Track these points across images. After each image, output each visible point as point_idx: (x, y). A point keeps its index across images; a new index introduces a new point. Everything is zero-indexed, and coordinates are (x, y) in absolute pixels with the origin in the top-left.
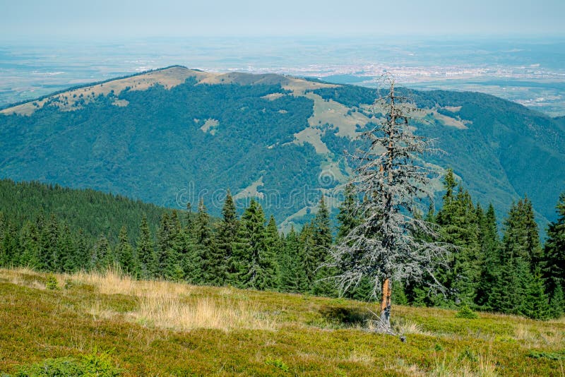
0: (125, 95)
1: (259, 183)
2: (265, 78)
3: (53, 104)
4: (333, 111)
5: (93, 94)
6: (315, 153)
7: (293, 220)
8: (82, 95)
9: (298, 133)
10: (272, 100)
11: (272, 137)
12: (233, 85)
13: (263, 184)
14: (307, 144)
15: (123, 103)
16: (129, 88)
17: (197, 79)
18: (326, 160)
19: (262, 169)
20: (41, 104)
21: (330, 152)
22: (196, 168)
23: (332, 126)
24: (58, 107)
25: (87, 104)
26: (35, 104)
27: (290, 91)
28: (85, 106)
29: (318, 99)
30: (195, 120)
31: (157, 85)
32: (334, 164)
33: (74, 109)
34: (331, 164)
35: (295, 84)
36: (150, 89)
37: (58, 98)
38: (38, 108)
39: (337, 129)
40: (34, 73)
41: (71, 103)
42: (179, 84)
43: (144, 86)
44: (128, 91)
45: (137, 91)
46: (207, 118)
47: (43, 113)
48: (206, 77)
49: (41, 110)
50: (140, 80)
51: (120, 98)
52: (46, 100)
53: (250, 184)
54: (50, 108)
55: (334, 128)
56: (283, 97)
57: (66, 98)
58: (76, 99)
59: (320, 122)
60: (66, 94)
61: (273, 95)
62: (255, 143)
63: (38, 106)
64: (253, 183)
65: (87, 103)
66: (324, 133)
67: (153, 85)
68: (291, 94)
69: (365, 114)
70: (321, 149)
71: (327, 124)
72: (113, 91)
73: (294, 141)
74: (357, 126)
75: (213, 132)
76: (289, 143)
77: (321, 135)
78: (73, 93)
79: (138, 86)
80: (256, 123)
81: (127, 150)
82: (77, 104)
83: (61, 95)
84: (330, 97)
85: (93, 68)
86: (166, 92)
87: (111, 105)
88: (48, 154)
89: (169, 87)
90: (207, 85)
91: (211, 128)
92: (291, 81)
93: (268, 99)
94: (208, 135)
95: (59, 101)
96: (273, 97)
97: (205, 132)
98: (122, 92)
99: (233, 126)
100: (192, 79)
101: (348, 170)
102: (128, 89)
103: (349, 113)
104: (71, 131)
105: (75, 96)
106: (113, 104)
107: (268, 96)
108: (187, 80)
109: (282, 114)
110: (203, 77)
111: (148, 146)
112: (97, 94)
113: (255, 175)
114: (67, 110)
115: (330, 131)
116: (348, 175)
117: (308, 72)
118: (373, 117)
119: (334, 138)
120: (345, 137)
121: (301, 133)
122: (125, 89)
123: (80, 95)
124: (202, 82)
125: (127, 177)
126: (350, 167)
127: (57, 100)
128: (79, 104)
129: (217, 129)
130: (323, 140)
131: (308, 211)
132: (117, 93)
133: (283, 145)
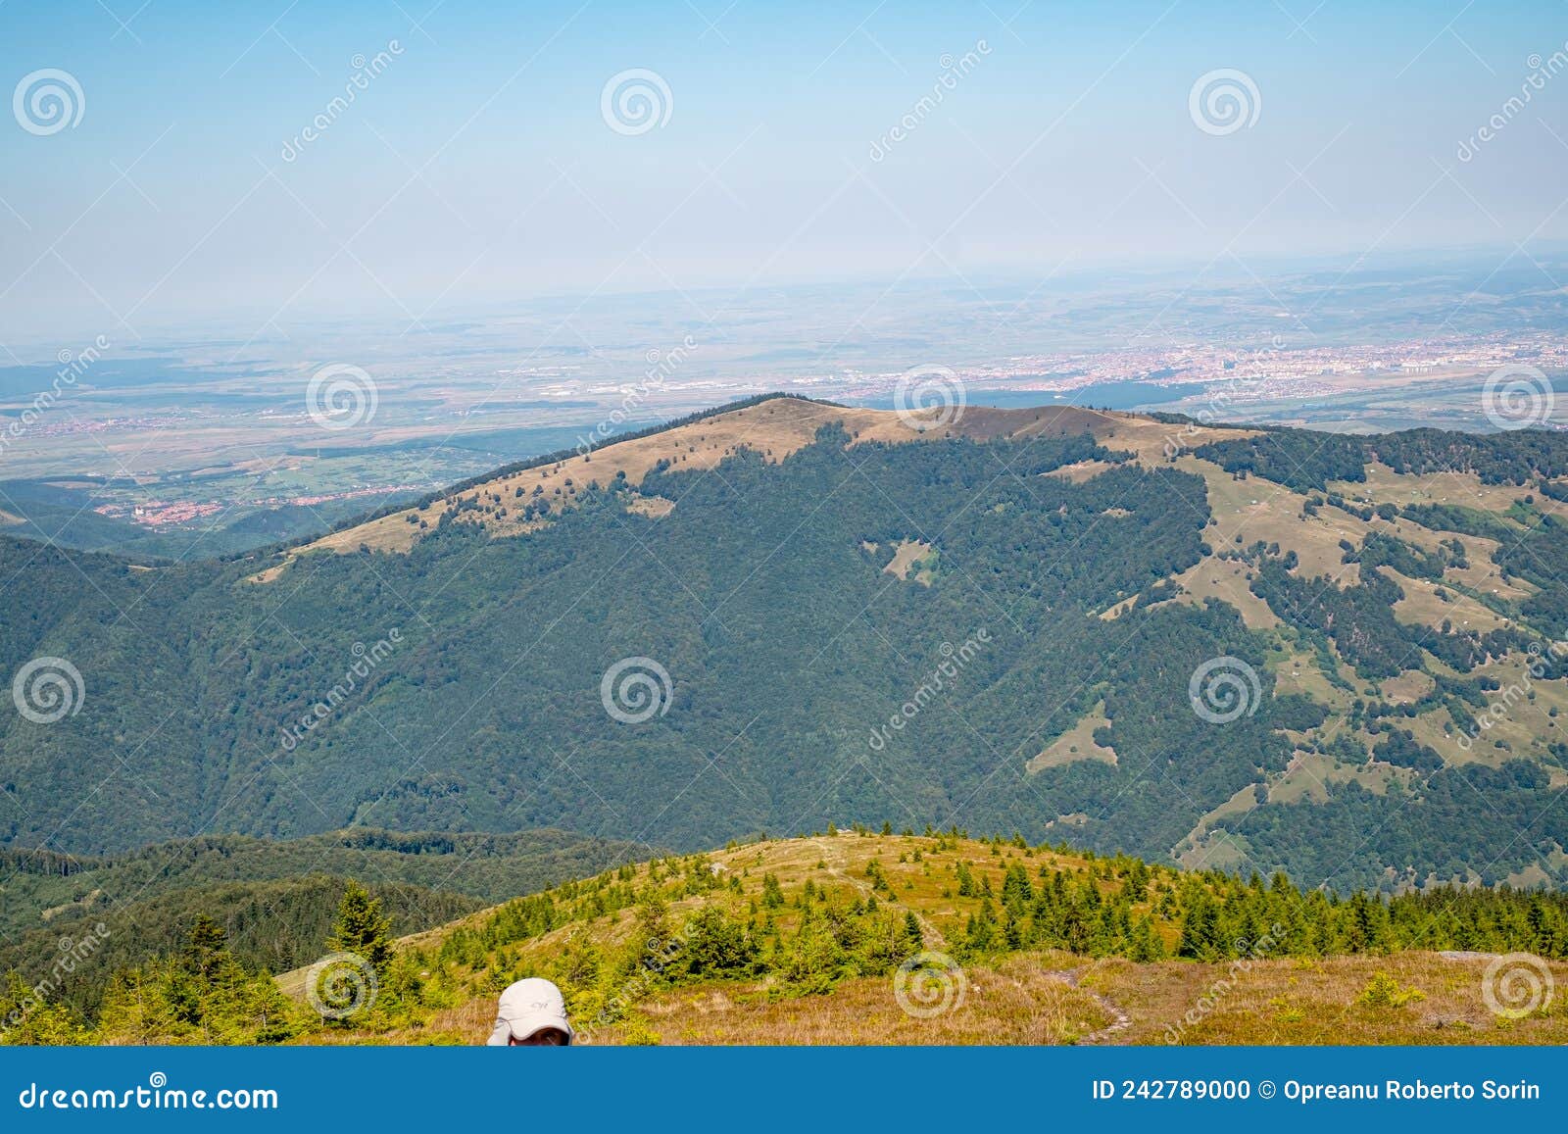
0: (658, 482)
1: (1097, 719)
2: (1042, 420)
3: (463, 518)
4: (1264, 505)
5: (569, 483)
6: (1244, 628)
7: (1220, 824)
8: (539, 489)
9: (1180, 572)
10: (1082, 480)
11: (1101, 586)
12: (952, 443)
13: (1108, 724)
14: (1215, 605)
15: (659, 508)
16: (668, 463)
17: (846, 430)
18: (1278, 649)
19: (1098, 678)
20: (432, 517)
21: (1281, 623)
22: (896, 682)
23: (1276, 548)
24: (482, 527)
25: (559, 514)
26: (414, 520)
27: (1127, 456)
28: (555, 518)
29: (1213, 475)
30: (866, 545)
31: (743, 451)
32: (1304, 659)
33: (527, 529)
34: (1294, 659)
35: (1135, 432)
36: (726, 466)
37: (475, 500)
38: (428, 531)
39: (1292, 556)
40: (268, 415)
41: (514, 514)
42: (802, 447)
43: (706, 458)
44: (665, 472)
45: (691, 472)
46: (899, 538)
47: (442, 545)
48: (872, 425)
49: (435, 535)
50: (690, 440)
51: (646, 493)
52: (440, 507)
53: (1069, 724)
54: (461, 529)
55: (1282, 555)
56: (1111, 472)
57: (498, 499)
58: (528, 500)
59: (1239, 541)
60: (495, 487)
61: (1080, 466)
62: (1051, 604)
63: (424, 525)
64: (1080, 721)
65: (556, 509)
66: (1256, 570)
67: (732, 454)
68: (1133, 462)
69: (1352, 511)
70: (1257, 616)
71: (1261, 544)
72: (622, 475)
73: (1178, 598)
74: (1344, 545)
75: (924, 578)
76: (1163, 604)
77: (1249, 577)
78: (513, 483)
79: (690, 457)
80: (1049, 550)
81: (700, 639)
82: (530, 512)
83: (480, 489)
84: (1243, 467)
85: (421, 395)
86: (773, 472)
87: (625, 516)
88: (488, 660)
89: (780, 455)
90: (880, 445)
91: (917, 566)
92: (1121, 426)
93: (1069, 478)
94: (915, 588)
95: (481, 510)
96: (1080, 471)
97: (904, 578)
98: (647, 475)
99: (983, 560)
100: (832, 432)
101: (1346, 672)
102: (663, 466)
103: (1309, 509)
104: (536, 593)
105: (520, 493)
106: (630, 510)
107: (1066, 470)
108: (819, 432)
109: (1117, 521)
110: (862, 424)
111: (758, 626)
112: (581, 483)
113: (1082, 696)
114: (508, 534)
115: (1272, 562)
116: (1346, 686)
117: (1013, 378)
118: (1375, 518)
119: (1287, 583)
120: (1318, 579)
121: (1192, 573)
122: (655, 466)
123: (534, 488)
124: (865, 436)
125: (714, 716)
126: (1349, 663)
127: (471, 505)
128: (537, 515)
129: (933, 569)
130: (1259, 589)
131: (1260, 796)
132: (634, 478)
133: (1149, 608)
